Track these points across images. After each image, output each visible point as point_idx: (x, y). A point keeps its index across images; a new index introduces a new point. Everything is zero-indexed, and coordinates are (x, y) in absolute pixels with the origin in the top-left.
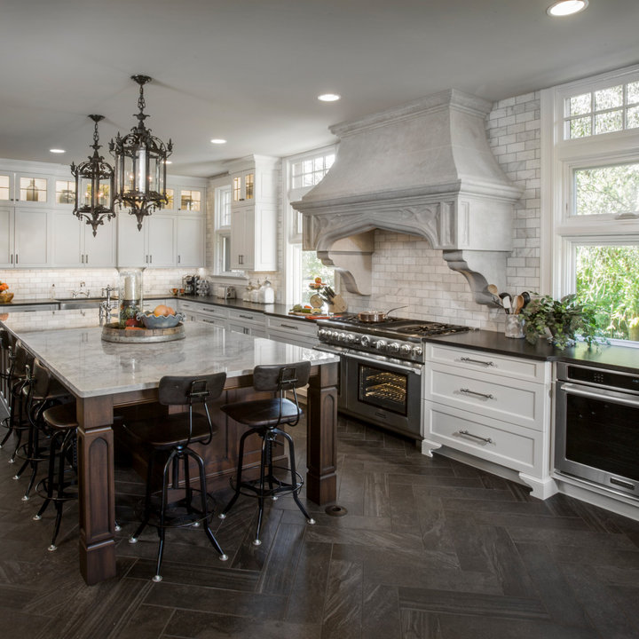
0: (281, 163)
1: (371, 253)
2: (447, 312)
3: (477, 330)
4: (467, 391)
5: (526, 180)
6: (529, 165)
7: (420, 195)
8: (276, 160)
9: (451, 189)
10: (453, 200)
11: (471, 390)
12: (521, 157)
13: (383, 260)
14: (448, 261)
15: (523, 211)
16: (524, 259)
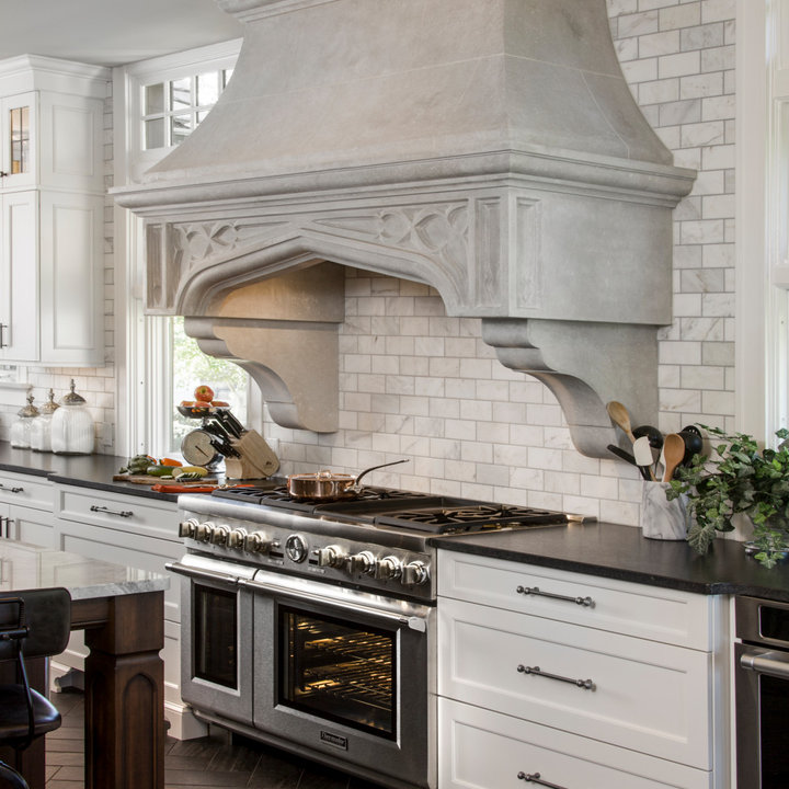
0: (110, 81)
1: (334, 325)
2: (519, 477)
3: (590, 522)
4: (535, 672)
5: (702, 147)
6: (711, 109)
7: (419, 179)
8: (96, 71)
9: (489, 166)
10: (494, 193)
11: (543, 669)
12: (691, 89)
13: (365, 343)
14: (498, 345)
15: (695, 225)
16: (697, 346)
